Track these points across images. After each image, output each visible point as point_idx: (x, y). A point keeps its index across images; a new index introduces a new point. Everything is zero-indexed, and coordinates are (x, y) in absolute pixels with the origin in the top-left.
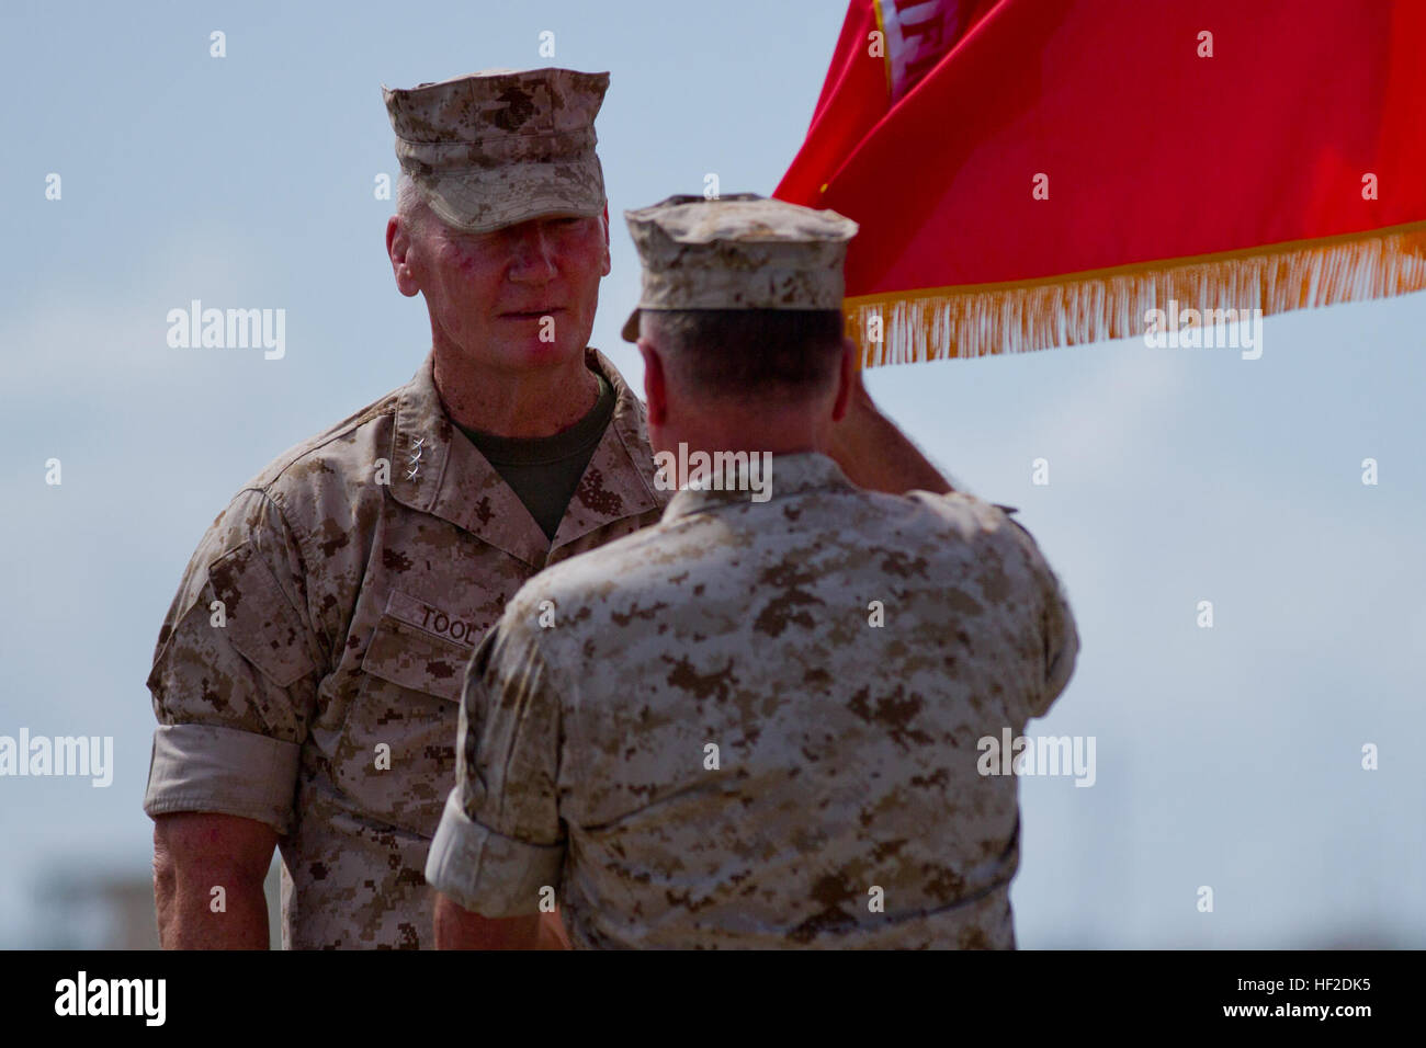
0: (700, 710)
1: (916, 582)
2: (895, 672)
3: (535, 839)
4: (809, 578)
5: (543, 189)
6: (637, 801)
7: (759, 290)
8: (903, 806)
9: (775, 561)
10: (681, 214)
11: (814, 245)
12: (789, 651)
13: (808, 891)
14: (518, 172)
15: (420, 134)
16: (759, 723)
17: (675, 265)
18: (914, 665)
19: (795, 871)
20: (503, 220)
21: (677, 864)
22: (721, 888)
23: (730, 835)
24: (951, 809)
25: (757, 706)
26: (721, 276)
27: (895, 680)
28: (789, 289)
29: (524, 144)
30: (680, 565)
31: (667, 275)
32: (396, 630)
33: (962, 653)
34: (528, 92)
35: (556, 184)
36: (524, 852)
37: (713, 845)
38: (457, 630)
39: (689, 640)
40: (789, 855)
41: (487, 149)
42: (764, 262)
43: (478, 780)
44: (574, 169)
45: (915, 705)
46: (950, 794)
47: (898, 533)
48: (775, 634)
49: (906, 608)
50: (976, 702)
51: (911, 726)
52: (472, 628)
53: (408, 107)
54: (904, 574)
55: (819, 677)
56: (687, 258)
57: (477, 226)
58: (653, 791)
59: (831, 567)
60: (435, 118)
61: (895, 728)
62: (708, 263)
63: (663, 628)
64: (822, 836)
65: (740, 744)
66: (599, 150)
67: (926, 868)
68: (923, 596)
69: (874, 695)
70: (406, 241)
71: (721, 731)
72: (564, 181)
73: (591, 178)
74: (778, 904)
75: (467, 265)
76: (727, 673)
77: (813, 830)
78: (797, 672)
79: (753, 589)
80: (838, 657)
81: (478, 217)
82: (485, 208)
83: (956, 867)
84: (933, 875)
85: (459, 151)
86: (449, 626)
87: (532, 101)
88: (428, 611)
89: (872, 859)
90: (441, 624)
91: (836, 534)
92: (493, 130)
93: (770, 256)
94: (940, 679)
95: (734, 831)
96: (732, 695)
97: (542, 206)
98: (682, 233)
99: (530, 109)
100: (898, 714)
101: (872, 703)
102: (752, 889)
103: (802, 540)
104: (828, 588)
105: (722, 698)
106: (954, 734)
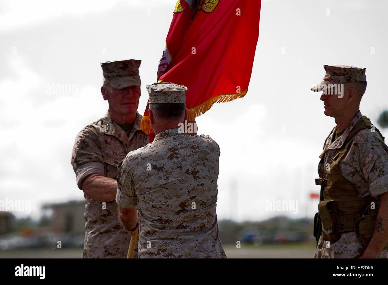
0: (158, 173)
1: (197, 150)
2: (194, 166)
3: (129, 195)
4: (177, 150)
5: (131, 81)
6: (147, 190)
7: (170, 100)
8: (196, 190)
9: (171, 147)
10: (156, 86)
11: (179, 92)
12: (174, 163)
13: (178, 205)
14: (126, 78)
15: (108, 71)
16: (169, 175)
17: (155, 95)
18: (197, 165)
19: (176, 202)
20: (124, 87)
21: (154, 200)
22: (162, 204)
23: (163, 195)
24: (205, 190)
25: (168, 173)
26: (163, 97)
27: (194, 167)
28: (175, 100)
29: (127, 73)
30: (154, 149)
31: (153, 97)
32: (108, 155)
33: (206, 162)
34: (128, 64)
35: (133, 80)
36: (127, 197)
37: (160, 197)
38: (119, 156)
39: (156, 161)
40: (175, 199)
41: (120, 74)
42: (170, 95)
43: (120, 185)
44: (136, 77)
45: (198, 172)
46: (204, 188)
47: (194, 141)
48: (171, 160)
49: (196, 155)
50: (209, 171)
51: (197, 176)
52: (121, 156)
53: (105, 66)
54: (195, 148)
55: (180, 167)
56: (157, 94)
57: (119, 88)
58: (150, 188)
59: (182, 148)
60: (111, 68)
61: (194, 176)
62: (160, 95)
63: (151, 160)
64: (181, 195)
65: (166, 179)
66: (140, 74)
67: (200, 201)
68: (199, 152)
69: (190, 170)
70: (105, 90)
71: (162, 177)
72: (134, 80)
73: (138, 79)
74: (173, 208)
75: (117, 95)
76: (163, 167)
77: (179, 194)
78: (176, 166)
79: (167, 152)
80: (183, 164)
81: (119, 86)
82: (120, 84)
83: (205, 201)
84: (201, 202)
85: (115, 74)
86: (117, 155)
87: (128, 65)
88: (114, 152)
89: (190, 199)
90: (116, 155)
91: (182, 142)
92: (121, 70)
93: (171, 94)
94: (202, 167)
95: (164, 194)
96: (164, 171)
97: (131, 84)
98: (156, 90)
99: (128, 67)
100: (195, 173)
101: (190, 172)
102: (168, 205)
103: (176, 143)
104: (181, 152)
105: (162, 171)
106: (205, 177)
